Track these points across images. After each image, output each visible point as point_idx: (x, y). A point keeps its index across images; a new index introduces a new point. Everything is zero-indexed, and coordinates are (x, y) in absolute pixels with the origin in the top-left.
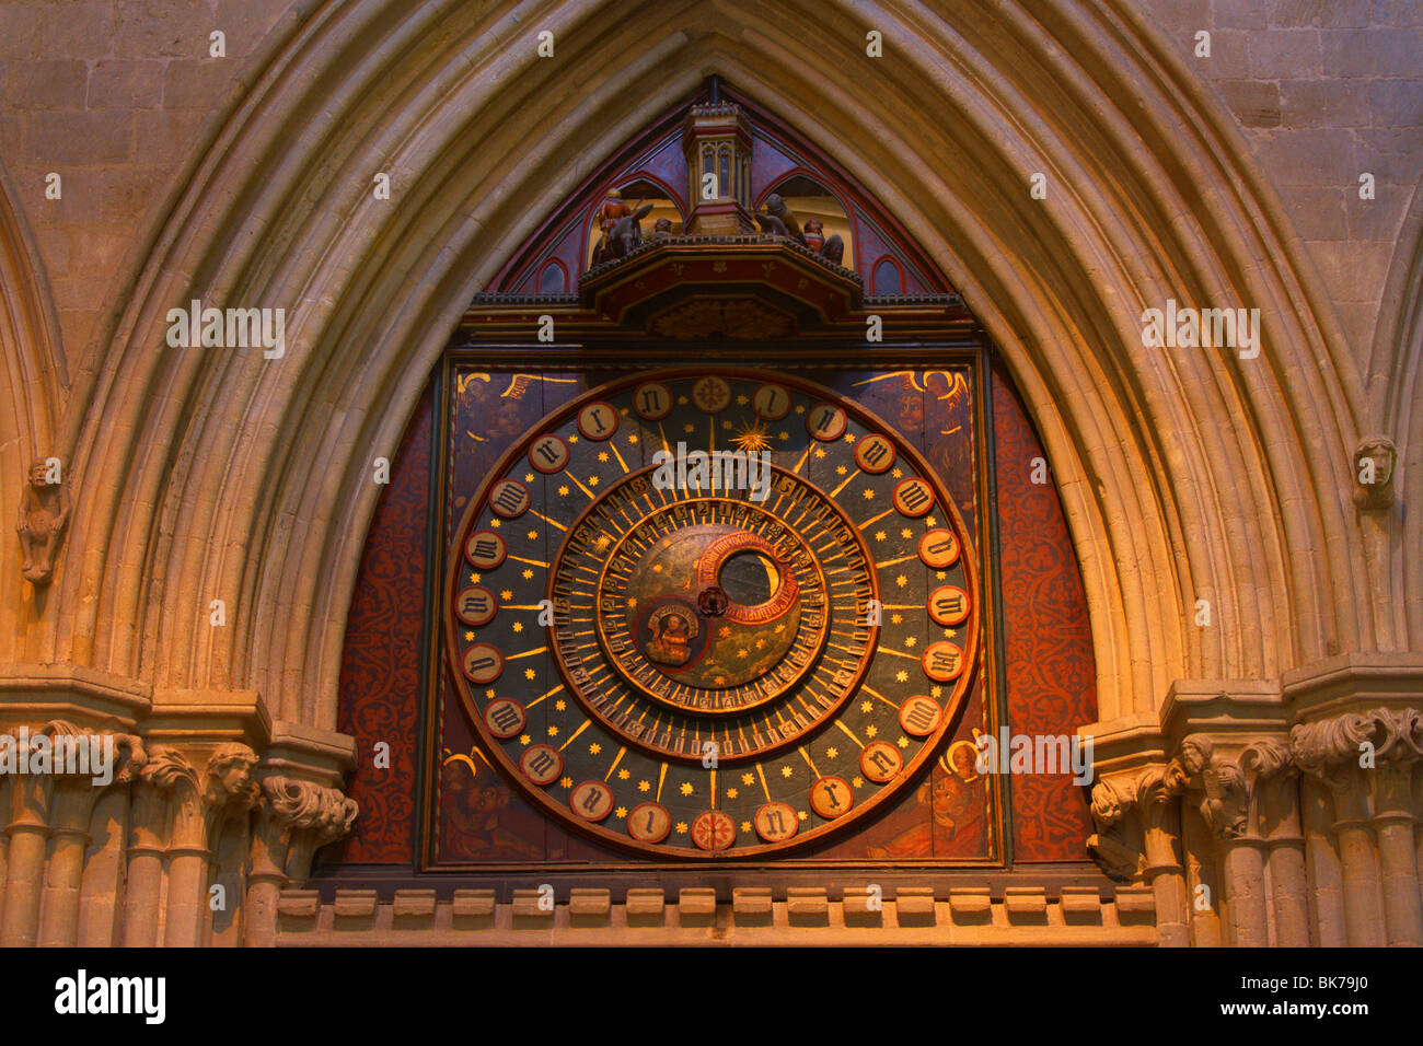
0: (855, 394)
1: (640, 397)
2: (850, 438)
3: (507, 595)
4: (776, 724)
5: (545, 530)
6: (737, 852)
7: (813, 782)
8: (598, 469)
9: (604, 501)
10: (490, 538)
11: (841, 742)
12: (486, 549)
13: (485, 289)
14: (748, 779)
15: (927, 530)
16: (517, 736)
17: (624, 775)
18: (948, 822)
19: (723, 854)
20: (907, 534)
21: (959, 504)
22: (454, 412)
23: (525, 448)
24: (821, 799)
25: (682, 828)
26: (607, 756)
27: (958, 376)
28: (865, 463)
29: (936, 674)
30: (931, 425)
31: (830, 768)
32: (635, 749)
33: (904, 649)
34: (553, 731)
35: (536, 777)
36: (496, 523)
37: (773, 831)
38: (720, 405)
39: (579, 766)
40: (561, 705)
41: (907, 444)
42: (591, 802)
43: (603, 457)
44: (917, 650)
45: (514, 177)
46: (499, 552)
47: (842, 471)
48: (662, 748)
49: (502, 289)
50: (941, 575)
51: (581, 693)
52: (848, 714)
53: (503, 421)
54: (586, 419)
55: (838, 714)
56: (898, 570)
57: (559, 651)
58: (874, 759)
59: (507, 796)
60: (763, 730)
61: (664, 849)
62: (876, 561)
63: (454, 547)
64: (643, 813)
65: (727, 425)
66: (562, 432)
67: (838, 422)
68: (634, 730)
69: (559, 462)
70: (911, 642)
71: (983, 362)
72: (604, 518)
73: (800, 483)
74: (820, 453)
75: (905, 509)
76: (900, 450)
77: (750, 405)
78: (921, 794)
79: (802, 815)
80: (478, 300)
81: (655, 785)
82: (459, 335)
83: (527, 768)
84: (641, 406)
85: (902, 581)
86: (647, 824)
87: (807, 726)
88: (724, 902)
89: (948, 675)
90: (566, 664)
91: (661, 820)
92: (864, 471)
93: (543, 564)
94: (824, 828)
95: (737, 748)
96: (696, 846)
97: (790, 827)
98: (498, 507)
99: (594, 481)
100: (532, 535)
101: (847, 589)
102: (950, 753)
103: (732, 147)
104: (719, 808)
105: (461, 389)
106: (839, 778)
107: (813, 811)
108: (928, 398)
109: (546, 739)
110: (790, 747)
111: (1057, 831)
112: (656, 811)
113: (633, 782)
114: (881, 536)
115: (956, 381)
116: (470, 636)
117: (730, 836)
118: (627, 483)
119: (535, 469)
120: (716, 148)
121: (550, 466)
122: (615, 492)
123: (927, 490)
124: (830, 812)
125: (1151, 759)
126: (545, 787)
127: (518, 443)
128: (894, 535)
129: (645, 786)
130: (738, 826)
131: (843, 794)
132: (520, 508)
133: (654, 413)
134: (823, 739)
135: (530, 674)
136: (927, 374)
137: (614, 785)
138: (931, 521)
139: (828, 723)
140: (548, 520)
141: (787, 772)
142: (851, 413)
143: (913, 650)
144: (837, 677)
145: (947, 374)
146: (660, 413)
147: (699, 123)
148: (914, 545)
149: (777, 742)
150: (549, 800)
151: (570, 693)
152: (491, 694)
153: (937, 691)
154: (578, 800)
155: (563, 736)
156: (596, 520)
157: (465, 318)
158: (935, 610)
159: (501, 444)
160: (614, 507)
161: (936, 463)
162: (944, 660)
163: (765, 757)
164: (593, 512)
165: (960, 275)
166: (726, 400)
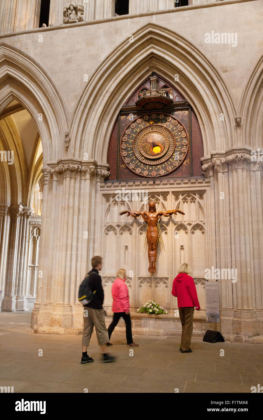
0: (172, 115)
1: (144, 118)
2: (172, 121)
3: (128, 145)
4: (162, 160)
5: (133, 136)
6: (157, 176)
7: (167, 167)
8: (139, 127)
9: (140, 132)
10: (125, 137)
11: (170, 161)
12: (125, 139)
13: (124, 105)
14: (158, 167)
15: (182, 133)
16: (129, 163)
17: (143, 167)
18: (184, 171)
19: (155, 176)
20: (179, 133)
21: (187, 129)
22: (121, 121)
23: (130, 126)
24: (168, 169)
25: (150, 173)
26: (140, 165)
27: (187, 111)
28: (174, 124)
29: (183, 152)
30: (183, 118)
31: (169, 165)
32: (144, 164)
33: (179, 149)
34: (134, 162)
35: (131, 168)
36: (126, 136)
37: (161, 173)
38: (155, 118)
39: (137, 166)
40: (135, 159)
41: (179, 121)
42: (138, 171)
43: (140, 126)
44: (181, 149)
45: (127, 89)
46: (127, 139)
47: (171, 125)
48: (147, 163)
49: (126, 104)
50: (184, 139)
51: (137, 157)
52: (171, 158)
53: (127, 122)
54: (138, 121)
55: (170, 158)
56: (178, 138)
57: (134, 152)
58: (175, 163)
59: (128, 170)
60: (160, 161)
61: (147, 176)
62: (175, 137)
63: (121, 139)
64: (145, 172)
65: (156, 120)
66: (135, 123)
67: (171, 119)
68: (144, 161)
69: (134, 127)
70: (180, 148)
71: (190, 109)
72: (140, 134)
73: (165, 128)
74: (168, 123)
75: (179, 130)
76: (179, 122)
77: (159, 118)
78: (181, 168)
79: (165, 171)
80: (123, 106)
81: (146, 168)
82: (121, 111)
83: (131, 167)
84: (145, 119)
85: (179, 140)
86: (145, 173)
87: (166, 160)
88: (154, 183)
89: (185, 152)
90: (135, 153)
91: (147, 173)
92: (174, 125)
93: (132, 141)
94: (168, 173)
95: (157, 163)
96: (152, 176)
97: (164, 173)
98: (126, 133)
99: (139, 129)
100: (131, 137)
101: (171, 141)
102: (185, 162)
103: (156, 82)
104: (155, 170)
105: (122, 118)
106: (170, 166)
107: (167, 171)
108: (183, 115)
109: (133, 163)
110: (164, 163)
111: (198, 172)
112: (147, 171)
113: (144, 168)
114: (176, 134)
115: (187, 112)
116: (123, 150)
117: (156, 174)
118: (143, 129)
119: (131, 128)
120: (154, 82)
121: (133, 128)
122: (141, 130)
123: (182, 127)
124: (169, 171)
125: (209, 162)
126: (133, 169)
127: (129, 125)
128: (178, 134)
129: (145, 168)
130: (157, 173)
131: (170, 168)
132: (129, 133)
133: (146, 120)
134: (168, 161)
135: (131, 155)
136: (183, 111)
137: (141, 168)
138: (183, 132)
139: (169, 159)
140: (133, 135)
141: (163, 166)
142: (172, 118)
143: (180, 149)
144: (170, 153)
145: (185, 111)
146: (147, 119)
147: (151, 79)
148: (180, 135)
149: (162, 162)
150: (133, 171)
151: (136, 157)
152: (126, 158)
153: (183, 154)
154: (137, 171)
155: (135, 162)
156: (139, 134)
157: (121, 109)
158: (183, 143)
159: (127, 125)
160: (141, 132)
161: (184, 124)
162: (184, 150)
163: (161, 164)
164: (138, 133)
165: (186, 97)
166: (156, 117)
